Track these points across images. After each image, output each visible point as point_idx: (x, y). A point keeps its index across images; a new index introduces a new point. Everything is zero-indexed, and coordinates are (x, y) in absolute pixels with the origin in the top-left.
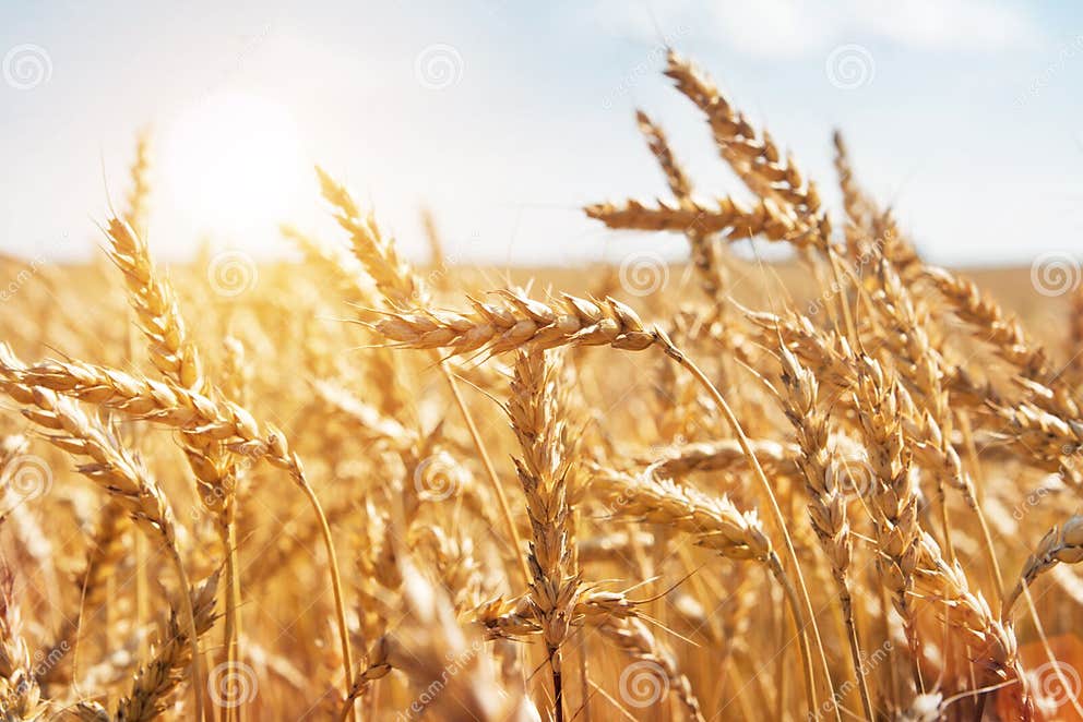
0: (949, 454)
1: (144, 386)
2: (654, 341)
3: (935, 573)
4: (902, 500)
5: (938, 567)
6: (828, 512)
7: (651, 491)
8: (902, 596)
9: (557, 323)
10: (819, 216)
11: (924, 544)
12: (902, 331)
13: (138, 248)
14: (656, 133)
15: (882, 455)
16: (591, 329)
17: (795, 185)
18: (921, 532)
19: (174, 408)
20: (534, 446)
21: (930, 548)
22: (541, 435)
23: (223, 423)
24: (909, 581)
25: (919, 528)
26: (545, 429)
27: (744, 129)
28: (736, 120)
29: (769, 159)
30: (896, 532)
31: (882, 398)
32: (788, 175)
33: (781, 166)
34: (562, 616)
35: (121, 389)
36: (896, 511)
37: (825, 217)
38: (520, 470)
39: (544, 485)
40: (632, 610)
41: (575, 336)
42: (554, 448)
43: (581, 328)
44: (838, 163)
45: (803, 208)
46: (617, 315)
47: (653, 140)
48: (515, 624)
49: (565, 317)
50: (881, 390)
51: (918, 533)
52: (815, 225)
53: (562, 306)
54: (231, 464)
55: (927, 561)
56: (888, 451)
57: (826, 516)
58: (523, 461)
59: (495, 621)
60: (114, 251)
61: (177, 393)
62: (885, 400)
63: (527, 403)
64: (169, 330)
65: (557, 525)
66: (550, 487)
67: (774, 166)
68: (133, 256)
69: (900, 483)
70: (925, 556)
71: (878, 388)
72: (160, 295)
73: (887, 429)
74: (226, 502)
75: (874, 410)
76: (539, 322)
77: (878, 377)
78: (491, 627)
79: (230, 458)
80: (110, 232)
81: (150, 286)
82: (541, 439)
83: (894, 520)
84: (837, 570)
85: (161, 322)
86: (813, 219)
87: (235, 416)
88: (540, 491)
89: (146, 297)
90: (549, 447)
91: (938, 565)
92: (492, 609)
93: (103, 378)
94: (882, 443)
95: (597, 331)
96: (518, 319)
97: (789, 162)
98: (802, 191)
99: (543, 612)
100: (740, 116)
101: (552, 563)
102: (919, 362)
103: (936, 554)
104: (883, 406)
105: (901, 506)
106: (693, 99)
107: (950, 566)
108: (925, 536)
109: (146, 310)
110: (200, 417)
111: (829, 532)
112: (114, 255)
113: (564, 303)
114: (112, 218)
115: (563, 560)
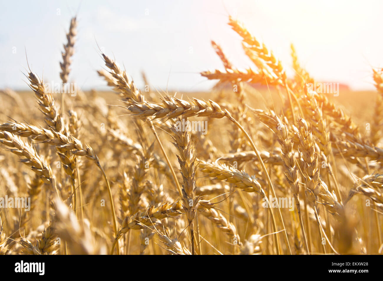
0: (322, 156)
1: (42, 131)
2: (225, 115)
3: (326, 195)
4: (314, 170)
5: (327, 193)
6: (292, 174)
7: (218, 168)
8: (314, 203)
9: (191, 108)
10: (282, 73)
11: (322, 185)
12: (313, 110)
13: (40, 83)
14: (218, 48)
15: (307, 154)
16: (203, 111)
17: (274, 62)
18: (321, 181)
19: (53, 139)
20: (184, 151)
21: (324, 186)
22: (186, 147)
23: (70, 144)
24: (317, 198)
25: (320, 179)
26: (188, 145)
27: (256, 43)
28: (253, 40)
29: (265, 53)
30: (312, 181)
31: (307, 134)
32: (271, 59)
33: (269, 55)
34: (194, 210)
35: (34, 132)
36: (312, 173)
37: (284, 73)
38: (179, 159)
39: (187, 164)
40: (212, 206)
41: (198, 113)
42: (191, 152)
43: (200, 110)
44: (292, 55)
45: (277, 70)
46: (212, 106)
47: (218, 50)
48: (172, 212)
49: (194, 106)
50: (307, 132)
51: (320, 181)
52: (280, 76)
53: (193, 102)
54: (74, 158)
55: (323, 190)
56: (309, 153)
57: (291, 176)
58: (180, 156)
59: (165, 211)
60: (31, 84)
61: (54, 134)
62: (309, 135)
63: (181, 135)
64: (51, 111)
65: (192, 178)
66: (189, 165)
67: (266, 55)
68: (38, 86)
69: (314, 164)
70: (323, 189)
71: (306, 131)
72: (47, 99)
73: (309, 145)
74: (73, 171)
75: (304, 139)
76: (185, 108)
77: (306, 127)
78: (164, 213)
79: (74, 156)
80: (29, 77)
81: (44, 96)
82: (186, 148)
83: (312, 177)
84: (295, 194)
85: (48, 109)
86: (280, 74)
87: (74, 141)
88: (186, 166)
89: (43, 100)
90: (189, 151)
91: (327, 192)
92: (164, 207)
93: (28, 128)
94: (307, 150)
95: (205, 111)
96: (177, 106)
97: (272, 54)
98: (276, 64)
99: (187, 209)
100: (255, 38)
101: (190, 192)
102: (319, 121)
103: (326, 189)
104: (308, 137)
105: (314, 172)
106: (238, 32)
107: (331, 193)
108: (323, 182)
109: (43, 105)
110: (62, 142)
111: (292, 181)
112: (31, 85)
113: (194, 101)
114: (30, 72)
115: (194, 190)
